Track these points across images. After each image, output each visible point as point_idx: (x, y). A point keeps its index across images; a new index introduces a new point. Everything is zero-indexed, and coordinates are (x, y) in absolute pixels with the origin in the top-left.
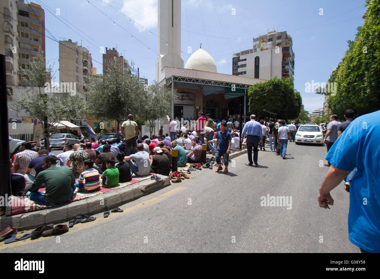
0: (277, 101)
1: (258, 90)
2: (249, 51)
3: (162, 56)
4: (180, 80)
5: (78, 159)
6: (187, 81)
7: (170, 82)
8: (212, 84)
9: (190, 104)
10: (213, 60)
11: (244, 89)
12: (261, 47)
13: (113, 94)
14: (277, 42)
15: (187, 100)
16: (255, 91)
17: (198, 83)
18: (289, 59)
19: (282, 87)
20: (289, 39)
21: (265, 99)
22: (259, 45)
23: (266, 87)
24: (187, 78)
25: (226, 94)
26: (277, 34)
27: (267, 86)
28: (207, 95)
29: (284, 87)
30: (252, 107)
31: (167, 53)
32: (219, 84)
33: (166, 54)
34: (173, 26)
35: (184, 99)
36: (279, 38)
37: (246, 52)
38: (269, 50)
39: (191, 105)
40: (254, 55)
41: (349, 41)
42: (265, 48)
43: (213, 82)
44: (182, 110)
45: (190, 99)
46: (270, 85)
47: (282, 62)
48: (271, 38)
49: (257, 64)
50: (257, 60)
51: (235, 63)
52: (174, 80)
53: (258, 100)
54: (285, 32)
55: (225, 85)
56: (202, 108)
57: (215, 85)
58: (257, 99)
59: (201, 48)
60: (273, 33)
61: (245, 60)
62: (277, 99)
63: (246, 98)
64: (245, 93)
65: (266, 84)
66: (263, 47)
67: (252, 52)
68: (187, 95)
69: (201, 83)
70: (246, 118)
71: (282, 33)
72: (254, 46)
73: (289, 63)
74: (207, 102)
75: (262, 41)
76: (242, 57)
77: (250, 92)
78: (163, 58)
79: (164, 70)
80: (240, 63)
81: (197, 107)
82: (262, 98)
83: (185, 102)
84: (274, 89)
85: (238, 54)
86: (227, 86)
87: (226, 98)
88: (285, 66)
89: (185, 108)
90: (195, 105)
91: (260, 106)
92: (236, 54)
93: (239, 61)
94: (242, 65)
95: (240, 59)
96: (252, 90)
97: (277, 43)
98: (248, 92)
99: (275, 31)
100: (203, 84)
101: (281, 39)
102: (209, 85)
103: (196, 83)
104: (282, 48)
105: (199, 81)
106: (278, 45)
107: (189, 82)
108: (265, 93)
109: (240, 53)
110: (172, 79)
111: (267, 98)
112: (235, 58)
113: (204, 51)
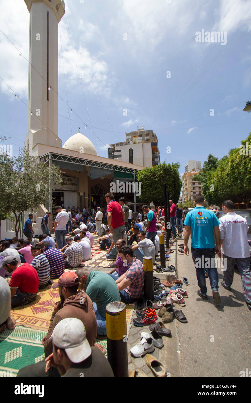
0: (169, 186)
1: (148, 175)
2: (123, 144)
3: (34, 132)
6: (69, 160)
7: (46, 161)
8: (99, 166)
9: (72, 190)
11: (133, 174)
14: (146, 138)
15: (69, 184)
16: (145, 176)
17: (83, 164)
18: (156, 154)
19: (172, 171)
20: (155, 137)
21: (156, 184)
22: (132, 139)
23: (156, 172)
24: (70, 157)
25: (115, 179)
26: (145, 132)
27: (157, 171)
28: (94, 178)
31: (41, 129)
32: (107, 167)
33: (39, 130)
34: (48, 100)
35: (65, 184)
36: (147, 135)
37: (120, 144)
38: (141, 144)
39: (74, 191)
40: (128, 147)
42: (137, 141)
43: (100, 164)
44: (62, 198)
45: (73, 184)
46: (161, 169)
47: (152, 155)
48: (140, 134)
50: (131, 152)
51: (110, 153)
52: (52, 158)
53: (149, 185)
54: (152, 131)
55: (114, 169)
56: (87, 194)
57: (103, 168)
59: (79, 132)
60: (142, 131)
61: (120, 151)
65: (156, 169)
66: (135, 141)
67: (126, 145)
68: (68, 179)
69: (87, 164)
70: (136, 205)
71: (149, 131)
72: (127, 140)
73: (157, 156)
74: (92, 188)
75: (134, 136)
76: (117, 148)
77: (139, 177)
78: (34, 135)
79: (37, 147)
80: (115, 154)
81: (82, 194)
82: (153, 183)
83: (65, 187)
84: (165, 174)
85: (113, 145)
86: (115, 170)
88: (155, 158)
89: (65, 194)
90: (78, 192)
91: (152, 192)
92: (111, 145)
93: (115, 151)
94: (118, 155)
95: (116, 150)
96: (142, 175)
97: (146, 139)
98: (137, 177)
99: (143, 129)
100: (89, 165)
101: (149, 136)
102: (96, 167)
103: (81, 164)
104: (151, 143)
105: (85, 162)
106: (147, 140)
107: (73, 163)
108: (156, 178)
109: (115, 144)
110: (50, 157)
111: (159, 183)
112: (110, 148)
113: (82, 135)
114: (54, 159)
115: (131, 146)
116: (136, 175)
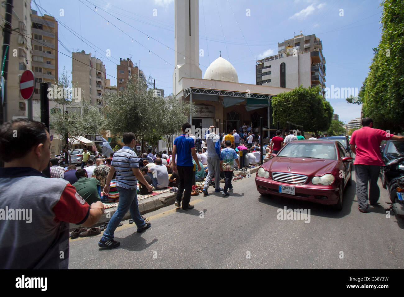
0: (303, 112)
1: (282, 101)
2: (273, 58)
3: (179, 66)
4: (198, 92)
5: (101, 174)
6: (205, 92)
7: (188, 94)
8: (232, 95)
9: (209, 117)
10: (234, 68)
11: (267, 100)
12: (287, 52)
13: (131, 110)
14: (305, 46)
15: (206, 112)
16: (279, 102)
17: (217, 95)
18: (319, 65)
19: (308, 96)
20: (318, 43)
21: (290, 110)
22: (285, 51)
23: (290, 97)
24: (206, 90)
25: (248, 106)
26: (305, 38)
27: (292, 96)
28: (227, 107)
29: (310, 96)
30: (276, 118)
31: (185, 64)
32: (240, 95)
33: (183, 64)
34: (190, 35)
35: (203, 112)
36: (307, 42)
37: (270, 59)
38: (296, 56)
39: (211, 118)
40: (280, 61)
41: (375, 48)
42: (292, 53)
43: (233, 93)
44: (201, 123)
45: (209, 112)
46: (295, 95)
47: (311, 68)
48: (298, 42)
49: (283, 71)
50: (283, 67)
51: (258, 70)
52: (192, 92)
54: (314, 35)
56: (222, 120)
57: (236, 96)
58: (281, 111)
59: (220, 56)
60: (300, 37)
61: (270, 67)
62: (303, 109)
63: (270, 109)
64: (268, 103)
65: (291, 94)
66: (289, 53)
67: (278, 58)
68: (206, 107)
69: (221, 94)
70: (270, 130)
71: (310, 36)
72: (279, 52)
73: (318, 69)
74: (228, 114)
75: (288, 45)
76: (266, 64)
77: (274, 102)
78: (180, 69)
79: (182, 81)
80: (264, 71)
81: (217, 120)
82: (287, 109)
83: (203, 115)
84: (300, 99)
85: (262, 61)
87: (248, 110)
88: (314, 72)
89: (204, 120)
90: (215, 118)
91: (285, 118)
92: (259, 61)
93: (263, 68)
94: (267, 72)
95: (264, 66)
96: (276, 100)
97: (305, 48)
98: (271, 103)
99: (302, 35)
100: (222, 95)
101: (309, 43)
102: (229, 96)
103: (215, 95)
104: (311, 52)
105: (219, 93)
106: (307, 49)
107: (208, 94)
108: (290, 104)
109: (263, 60)
110: (190, 91)
111: (293, 109)
112: (258, 65)
113: (224, 59)
114: (193, 93)
115: (285, 59)
116: (270, 100)
